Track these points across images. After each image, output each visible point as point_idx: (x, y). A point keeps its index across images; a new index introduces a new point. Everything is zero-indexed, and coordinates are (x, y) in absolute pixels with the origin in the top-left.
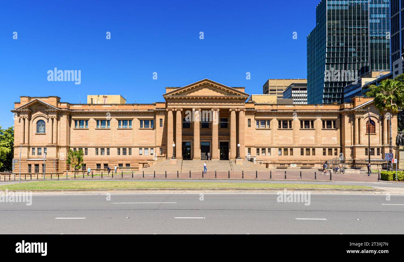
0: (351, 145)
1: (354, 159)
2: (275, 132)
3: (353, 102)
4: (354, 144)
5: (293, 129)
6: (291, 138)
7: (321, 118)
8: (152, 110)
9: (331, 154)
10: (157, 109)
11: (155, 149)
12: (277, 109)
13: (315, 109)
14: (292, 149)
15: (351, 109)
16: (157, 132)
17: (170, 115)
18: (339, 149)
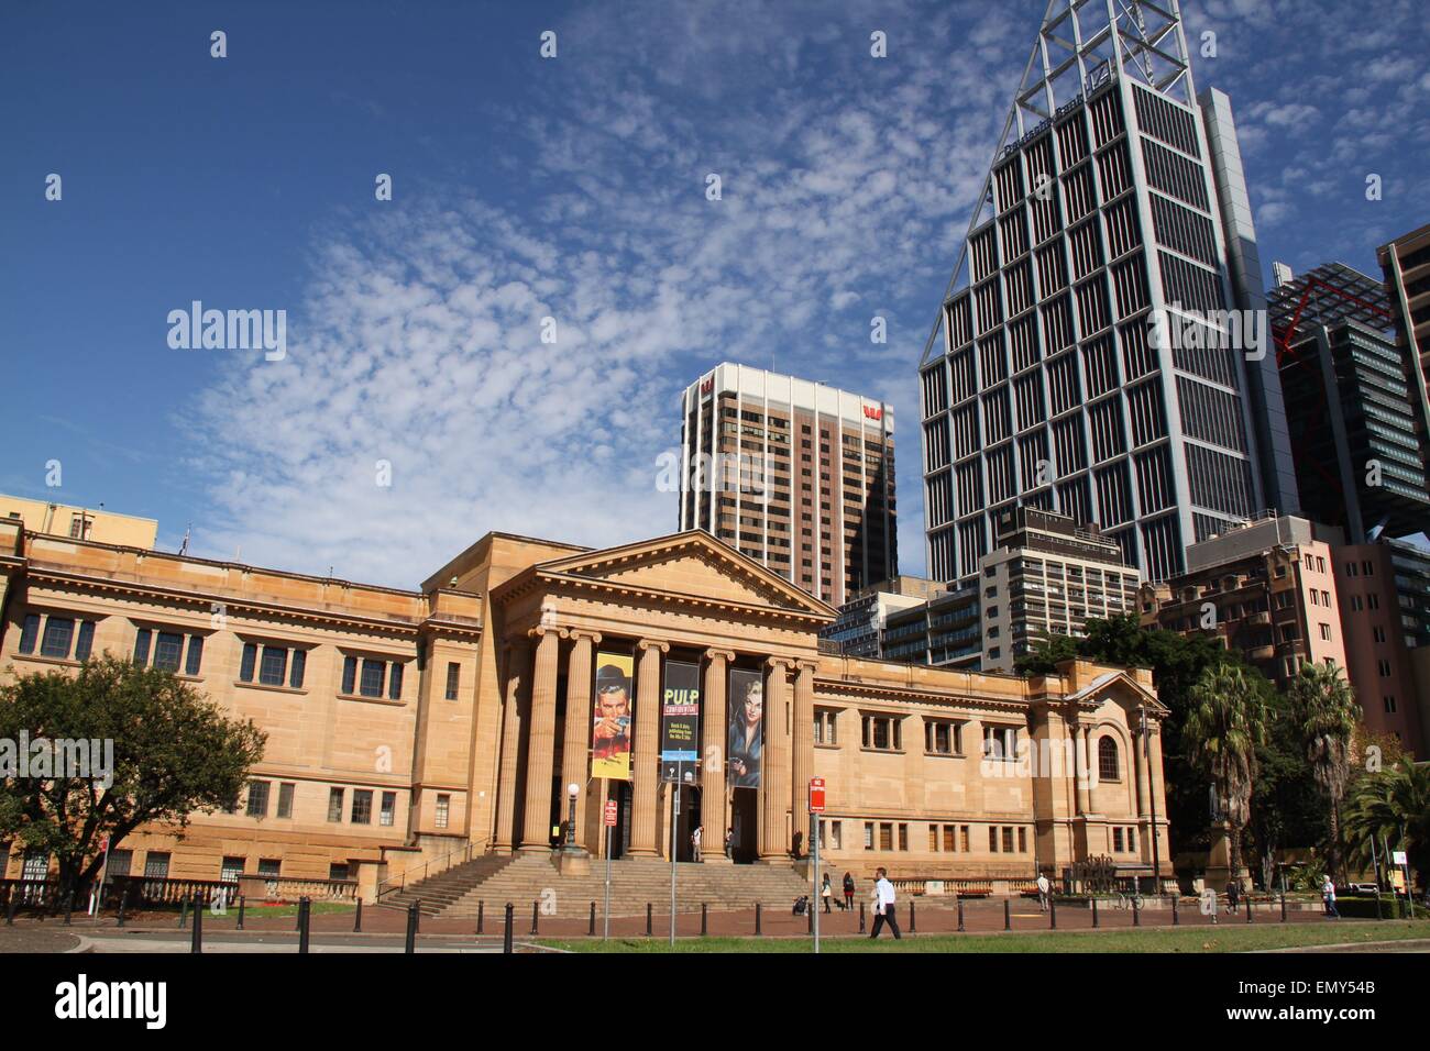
3: (1072, 676)
4: (1077, 813)
5: (904, 753)
6: (898, 785)
7: (982, 718)
8: (408, 619)
9: (1008, 848)
10: (443, 619)
11: (403, 798)
12: (860, 673)
13: (965, 685)
14: (903, 827)
15: (1061, 695)
16: (430, 717)
17: (547, 654)
18: (1030, 829)
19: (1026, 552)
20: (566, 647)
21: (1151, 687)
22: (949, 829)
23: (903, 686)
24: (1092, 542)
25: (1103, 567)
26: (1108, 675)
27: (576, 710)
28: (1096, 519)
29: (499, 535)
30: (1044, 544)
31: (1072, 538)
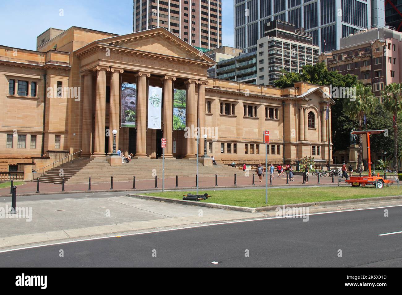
0: (296, 142)
1: (299, 159)
2: (218, 120)
3: (299, 89)
4: (299, 140)
5: (236, 117)
6: (234, 129)
7: (265, 104)
8: (37, 63)
9: (273, 152)
10: (54, 63)
11: (39, 138)
12: (220, 86)
13: (259, 91)
14: (235, 145)
15: (295, 96)
16: (51, 104)
17: (102, 78)
18: (281, 146)
19: (276, 39)
20: (109, 76)
21: (329, 93)
22: (252, 146)
23: (236, 91)
24: (301, 35)
25: (306, 45)
26: (313, 89)
27: (114, 100)
28: (303, 26)
29: (76, 28)
30: (283, 35)
31: (294, 33)
